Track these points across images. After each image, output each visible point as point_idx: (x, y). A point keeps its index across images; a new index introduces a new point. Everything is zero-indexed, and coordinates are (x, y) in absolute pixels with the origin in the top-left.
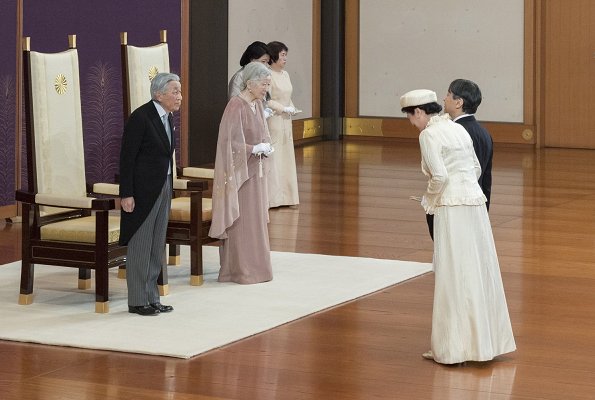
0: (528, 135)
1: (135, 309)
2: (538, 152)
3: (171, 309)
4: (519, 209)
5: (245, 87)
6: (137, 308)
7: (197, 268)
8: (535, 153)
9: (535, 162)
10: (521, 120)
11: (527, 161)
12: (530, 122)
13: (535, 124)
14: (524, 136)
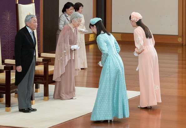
0: (180, 40)
1: (21, 110)
2: (184, 47)
3: (36, 110)
4: (177, 70)
5: (71, 22)
6: (22, 110)
7: (46, 94)
8: (183, 47)
9: (183, 51)
10: (177, 34)
11: (180, 50)
12: (181, 35)
13: (183, 36)
14: (178, 40)
